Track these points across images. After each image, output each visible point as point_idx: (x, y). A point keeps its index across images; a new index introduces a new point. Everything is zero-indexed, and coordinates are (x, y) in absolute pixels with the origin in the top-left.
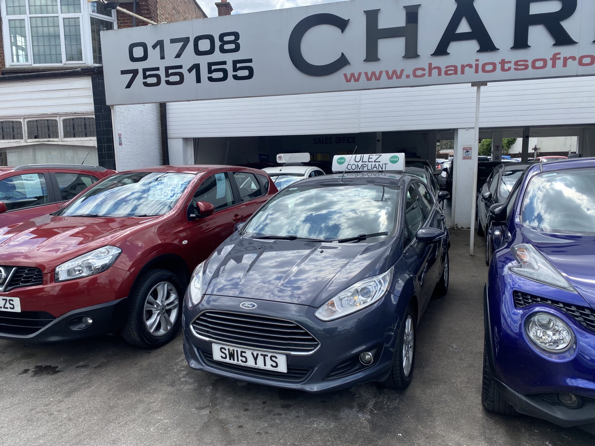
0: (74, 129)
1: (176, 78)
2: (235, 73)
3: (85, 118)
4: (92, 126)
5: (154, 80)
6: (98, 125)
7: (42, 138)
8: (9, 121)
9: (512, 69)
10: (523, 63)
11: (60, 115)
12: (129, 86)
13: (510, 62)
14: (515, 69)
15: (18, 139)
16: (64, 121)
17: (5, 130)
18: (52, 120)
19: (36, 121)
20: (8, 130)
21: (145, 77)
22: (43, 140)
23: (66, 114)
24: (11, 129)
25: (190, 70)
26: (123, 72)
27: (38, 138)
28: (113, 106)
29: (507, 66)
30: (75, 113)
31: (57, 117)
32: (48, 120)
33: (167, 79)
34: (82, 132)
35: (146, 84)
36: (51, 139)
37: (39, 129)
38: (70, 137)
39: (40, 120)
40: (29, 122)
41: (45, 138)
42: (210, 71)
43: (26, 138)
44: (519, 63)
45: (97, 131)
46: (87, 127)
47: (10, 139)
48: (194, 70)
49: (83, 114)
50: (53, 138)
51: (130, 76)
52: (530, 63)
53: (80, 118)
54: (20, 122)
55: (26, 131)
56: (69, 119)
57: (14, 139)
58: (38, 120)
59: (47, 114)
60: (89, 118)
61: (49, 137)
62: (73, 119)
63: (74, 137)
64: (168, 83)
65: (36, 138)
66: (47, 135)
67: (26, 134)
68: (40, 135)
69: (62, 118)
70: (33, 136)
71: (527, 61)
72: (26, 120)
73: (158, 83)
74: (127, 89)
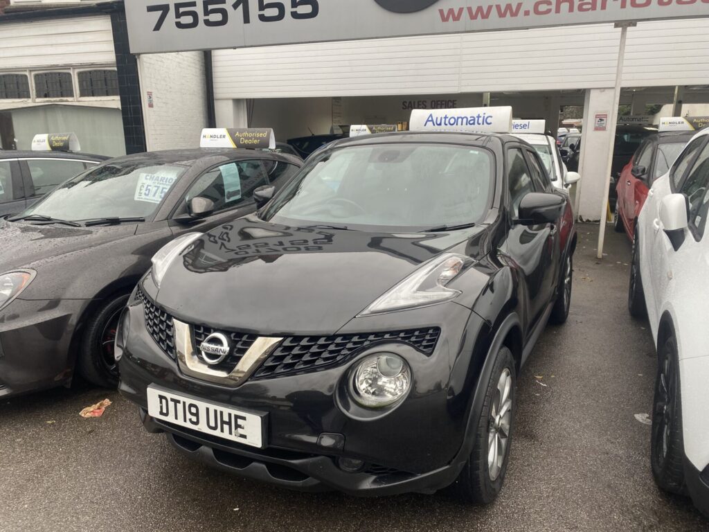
0: (92, 85)
1: (217, 17)
2: (294, 10)
3: (105, 71)
4: (114, 82)
5: (188, 20)
6: (121, 81)
7: (54, 97)
8: (13, 75)
9: (674, 2)
11: (74, 67)
12: (157, 28)
14: (678, 2)
15: (24, 97)
16: (79, 74)
17: (8, 86)
18: (65, 73)
19: (46, 74)
20: (11, 86)
21: (178, 15)
22: (55, 99)
23: (82, 66)
24: (15, 86)
25: (235, 6)
26: (151, 9)
27: (49, 97)
28: (139, 54)
30: (92, 65)
31: (70, 69)
32: (59, 73)
33: (206, 18)
34: (102, 89)
35: (179, 25)
36: (65, 99)
37: (50, 85)
38: (88, 95)
39: (51, 73)
40: (36, 76)
41: (58, 96)
42: (262, 7)
43: (35, 96)
45: (120, 88)
46: (109, 82)
47: (15, 98)
48: (241, 5)
49: (102, 65)
50: (67, 96)
51: (160, 13)
53: (99, 71)
54: (26, 76)
55: (34, 88)
56: (85, 72)
57: (19, 97)
58: (48, 73)
59: (57, 66)
60: (110, 71)
61: (62, 96)
62: (90, 72)
63: (93, 95)
64: (207, 23)
65: (46, 96)
66: (59, 93)
67: (34, 91)
68: (51, 93)
69: (77, 71)
70: (43, 94)
72: (33, 73)
73: (195, 24)
74: (155, 32)
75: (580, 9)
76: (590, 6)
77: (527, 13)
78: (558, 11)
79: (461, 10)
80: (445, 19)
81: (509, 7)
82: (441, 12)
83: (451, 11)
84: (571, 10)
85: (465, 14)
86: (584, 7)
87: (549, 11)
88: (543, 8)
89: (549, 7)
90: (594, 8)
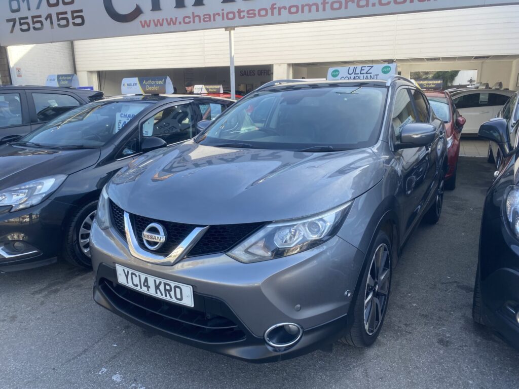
1: (38, 25)
2: (73, 21)
5: (25, 27)
9: (246, 17)
10: (252, 12)
12: (12, 31)
13: (243, 11)
14: (248, 17)
21: (21, 24)
25: (46, 19)
26: (8, 21)
29: (242, 14)
33: (34, 26)
35: (22, 30)
42: (59, 20)
44: (250, 12)
48: (49, 19)
51: (12, 23)
52: (257, 12)
64: (34, 28)
71: (254, 10)
73: (28, 30)
74: (12, 34)
75: (204, 21)
76: (208, 19)
77: (180, 23)
78: (194, 22)
79: (150, 21)
80: (143, 26)
81: (171, 19)
82: (141, 22)
83: (145, 22)
84: (200, 21)
85: (152, 23)
86: (206, 20)
87: (189, 22)
88: (187, 20)
89: (189, 20)
90: (210, 20)
